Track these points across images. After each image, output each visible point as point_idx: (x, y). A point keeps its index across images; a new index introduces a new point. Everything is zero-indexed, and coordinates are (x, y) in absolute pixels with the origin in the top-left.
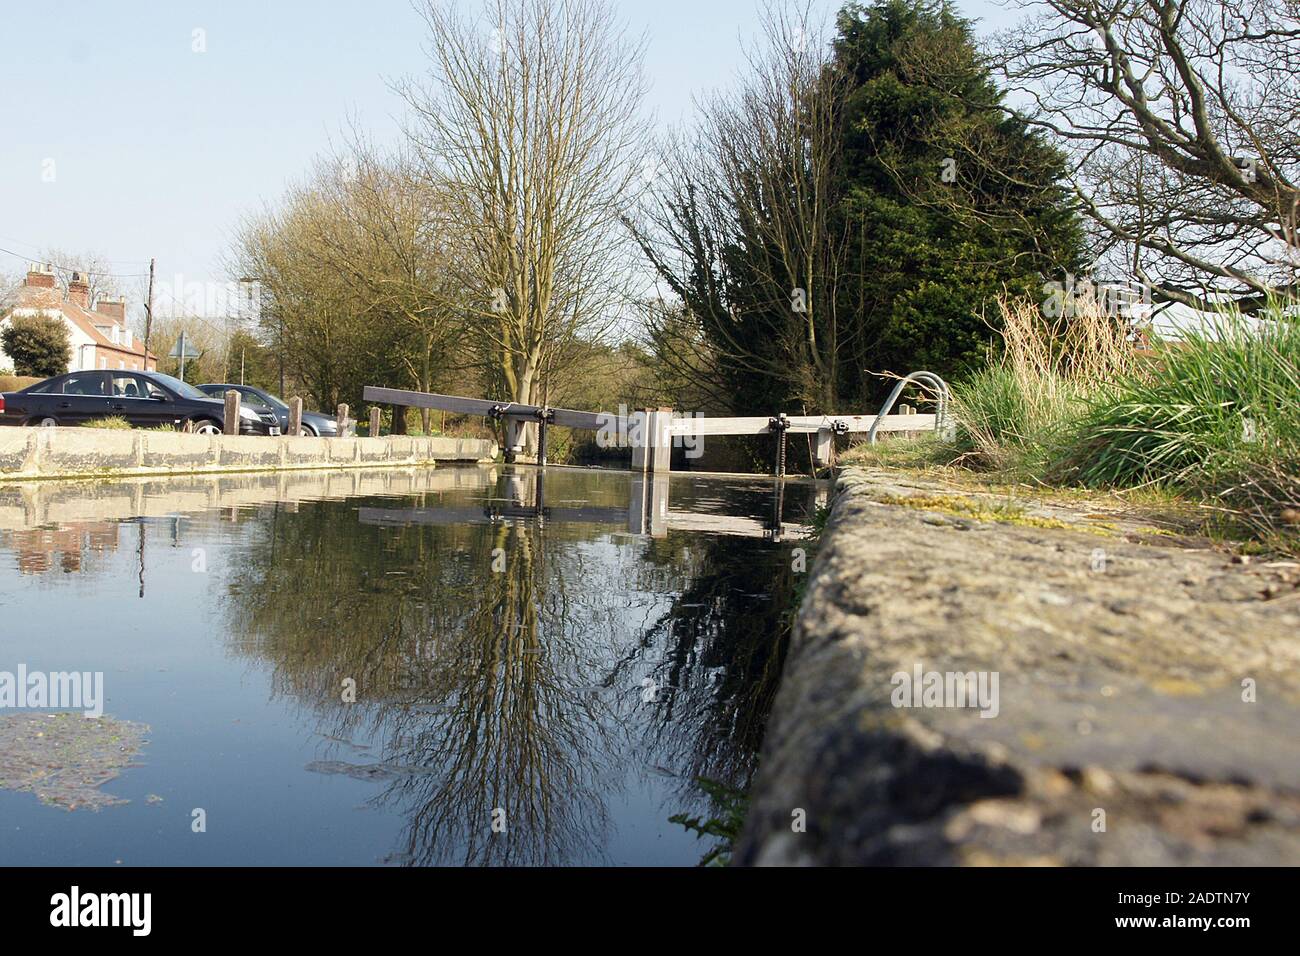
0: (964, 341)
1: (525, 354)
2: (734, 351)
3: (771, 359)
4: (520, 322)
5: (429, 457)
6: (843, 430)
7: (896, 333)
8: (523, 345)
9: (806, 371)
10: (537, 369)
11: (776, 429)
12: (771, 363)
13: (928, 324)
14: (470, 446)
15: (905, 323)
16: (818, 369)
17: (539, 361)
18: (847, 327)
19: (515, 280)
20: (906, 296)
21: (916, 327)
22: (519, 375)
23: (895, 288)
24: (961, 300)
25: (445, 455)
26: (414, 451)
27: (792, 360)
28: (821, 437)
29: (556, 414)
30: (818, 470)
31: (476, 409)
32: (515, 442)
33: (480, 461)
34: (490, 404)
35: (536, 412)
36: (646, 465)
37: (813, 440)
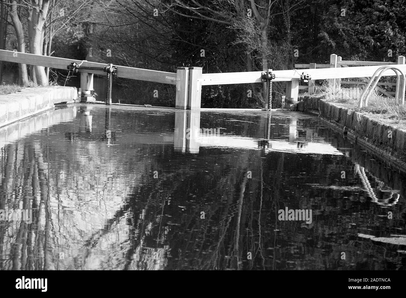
6: (308, 79)
11: (266, 79)
25: (57, 100)
28: (293, 84)
29: (119, 70)
30: (291, 105)
31: (54, 64)
32: (86, 87)
33: (68, 102)
34: (66, 61)
35: (105, 68)
36: (185, 105)
37: (287, 85)
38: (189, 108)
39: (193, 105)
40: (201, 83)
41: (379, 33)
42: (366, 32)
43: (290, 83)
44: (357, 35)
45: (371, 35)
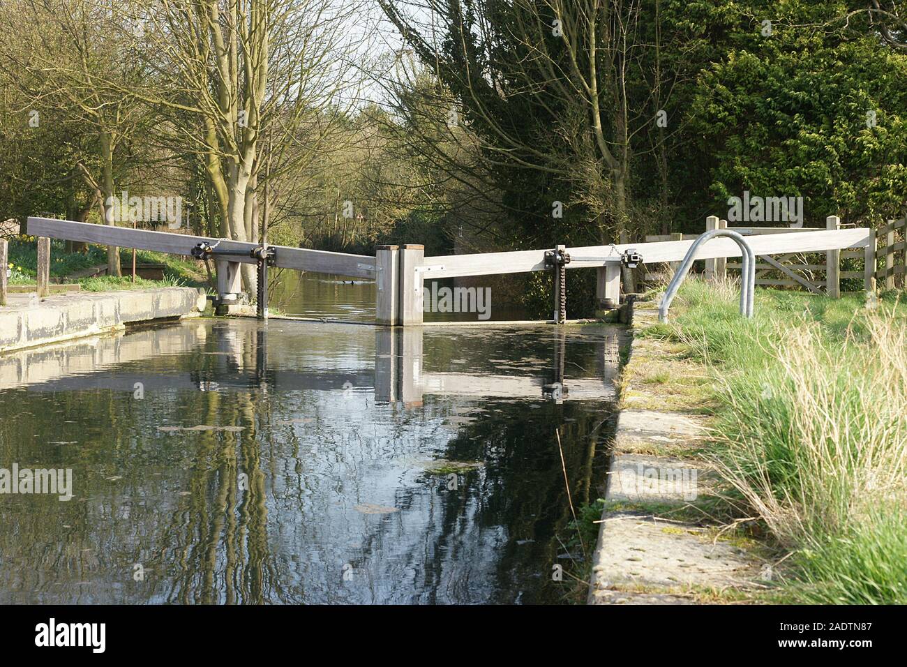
0: (784, 126)
1: (236, 158)
2: (502, 143)
3: (547, 151)
4: (228, 117)
5: (117, 321)
6: (635, 263)
7: (701, 117)
8: (234, 145)
9: (592, 168)
10: (253, 175)
11: (553, 264)
12: (549, 156)
13: (740, 105)
14: (170, 301)
15: (712, 105)
16: (605, 163)
17: (255, 162)
18: (641, 110)
19: (219, 63)
20: (713, 70)
21: (726, 109)
22: (230, 183)
23: (699, 60)
24: (781, 74)
25: (137, 315)
26: (97, 316)
27: (573, 152)
28: (609, 273)
29: (278, 253)
30: (607, 312)
31: (175, 247)
32: (227, 288)
33: (183, 317)
34: (193, 240)
35: (253, 251)
36: (393, 317)
37: (599, 275)
38: (399, 322)
39: (406, 318)
40: (422, 274)
41: (809, 181)
42: (788, 180)
43: (603, 269)
44: (773, 185)
45: (796, 184)
